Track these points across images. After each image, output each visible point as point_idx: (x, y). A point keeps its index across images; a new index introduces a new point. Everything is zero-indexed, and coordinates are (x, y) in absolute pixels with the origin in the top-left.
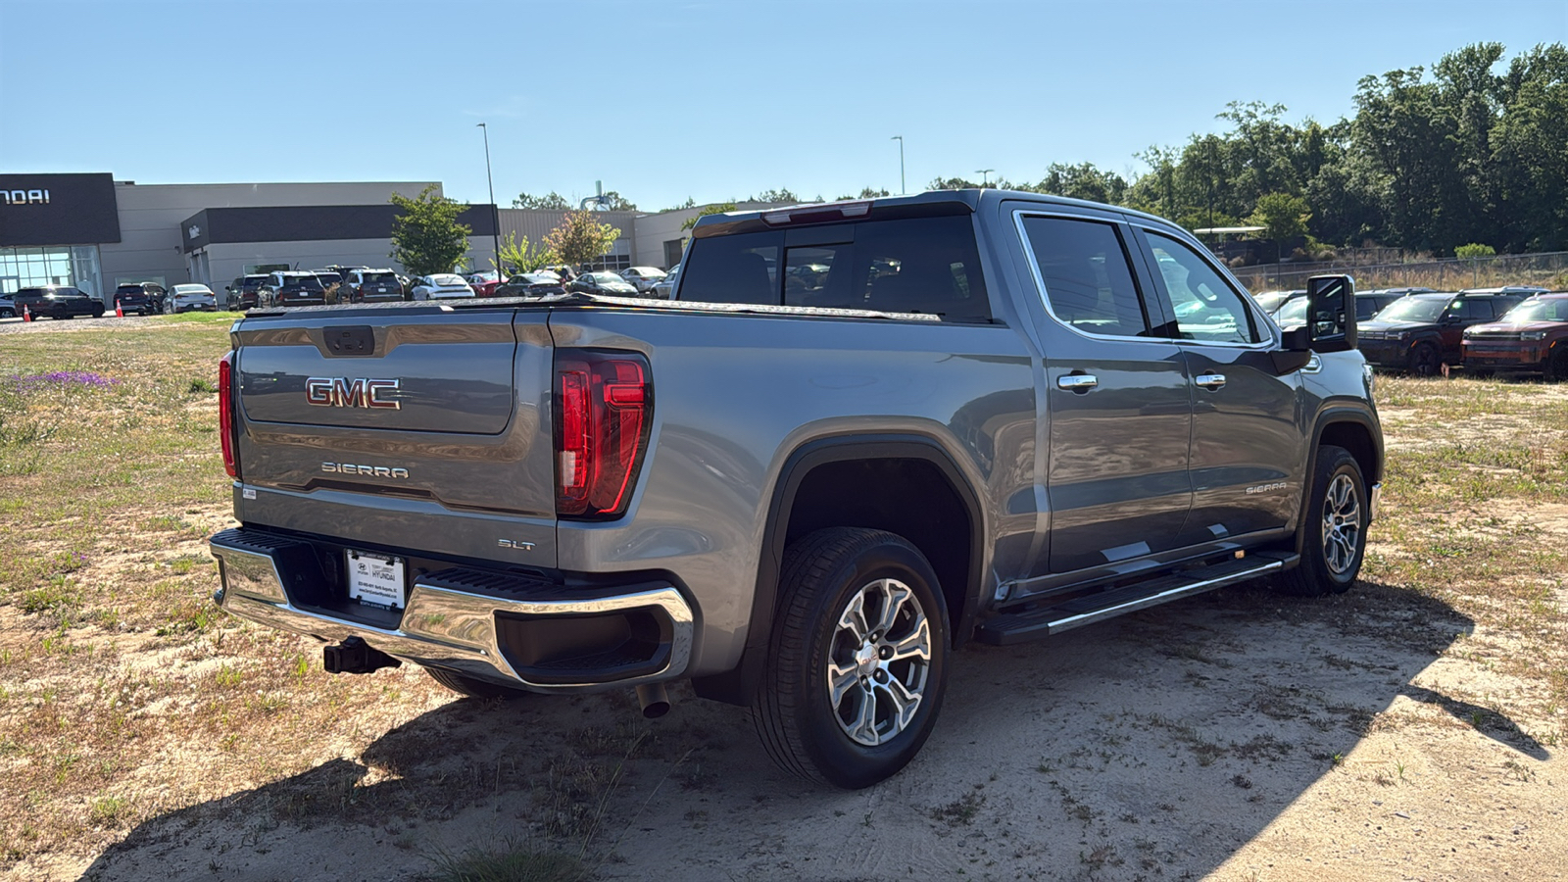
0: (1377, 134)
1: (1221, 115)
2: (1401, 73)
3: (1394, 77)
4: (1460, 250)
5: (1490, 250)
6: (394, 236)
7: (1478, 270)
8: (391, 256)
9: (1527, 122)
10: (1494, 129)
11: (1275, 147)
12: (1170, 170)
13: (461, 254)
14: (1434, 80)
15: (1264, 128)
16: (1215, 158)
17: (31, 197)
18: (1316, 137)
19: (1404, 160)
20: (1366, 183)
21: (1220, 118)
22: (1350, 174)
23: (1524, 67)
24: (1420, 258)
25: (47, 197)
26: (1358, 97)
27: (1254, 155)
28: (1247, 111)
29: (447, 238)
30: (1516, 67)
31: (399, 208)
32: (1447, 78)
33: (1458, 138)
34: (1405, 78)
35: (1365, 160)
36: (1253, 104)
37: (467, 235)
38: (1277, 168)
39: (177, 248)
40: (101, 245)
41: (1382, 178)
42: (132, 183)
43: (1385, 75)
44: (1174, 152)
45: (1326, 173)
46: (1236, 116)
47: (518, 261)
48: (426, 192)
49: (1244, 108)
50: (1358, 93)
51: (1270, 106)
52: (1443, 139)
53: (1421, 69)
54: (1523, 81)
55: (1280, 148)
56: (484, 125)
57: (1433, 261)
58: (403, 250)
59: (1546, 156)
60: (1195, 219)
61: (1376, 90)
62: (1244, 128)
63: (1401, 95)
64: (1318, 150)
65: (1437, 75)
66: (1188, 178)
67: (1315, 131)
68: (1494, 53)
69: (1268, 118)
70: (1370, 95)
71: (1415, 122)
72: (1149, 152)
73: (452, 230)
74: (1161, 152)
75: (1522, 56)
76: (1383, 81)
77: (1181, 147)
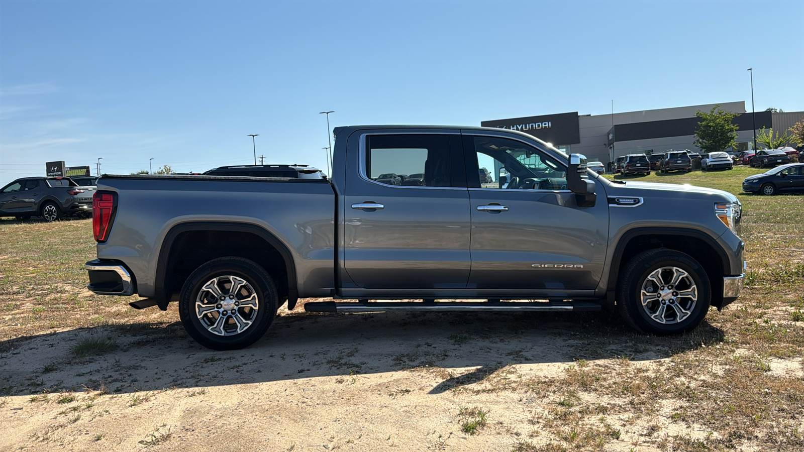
6: (696, 133)
8: (694, 143)
13: (732, 140)
17: (544, 126)
25: (550, 125)
29: (724, 133)
31: (699, 119)
37: (736, 130)
39: (605, 144)
40: (571, 145)
42: (590, 115)
47: (768, 143)
48: (714, 109)
56: (751, 69)
58: (701, 140)
73: (727, 128)
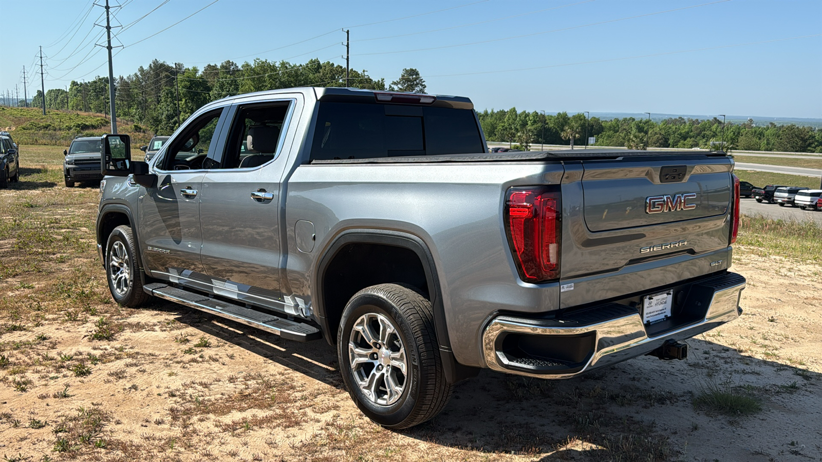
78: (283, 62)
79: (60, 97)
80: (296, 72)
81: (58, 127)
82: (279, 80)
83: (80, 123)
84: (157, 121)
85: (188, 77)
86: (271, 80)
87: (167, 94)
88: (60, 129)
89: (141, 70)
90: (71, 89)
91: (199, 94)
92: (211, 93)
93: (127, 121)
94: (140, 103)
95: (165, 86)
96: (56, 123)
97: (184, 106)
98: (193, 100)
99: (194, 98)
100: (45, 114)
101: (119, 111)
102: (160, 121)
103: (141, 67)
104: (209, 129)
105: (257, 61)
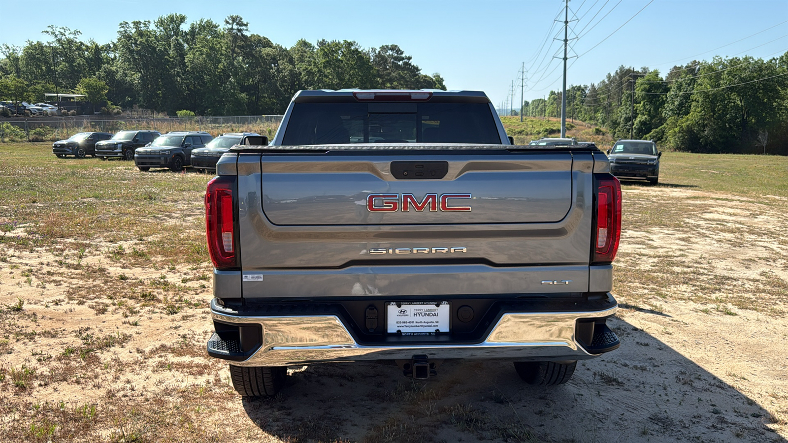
0: (131, 52)
1: (45, 32)
2: (139, 23)
3: (137, 24)
4: (179, 113)
5: (192, 113)
7: (189, 123)
9: (202, 54)
10: (187, 56)
11: (77, 53)
12: (17, 59)
14: (155, 29)
15: (70, 42)
16: (43, 55)
18: (97, 50)
19: (145, 66)
20: (126, 76)
21: (44, 33)
22: (117, 70)
23: (196, 28)
24: (161, 116)
26: (120, 32)
27: (65, 55)
28: (59, 32)
30: (193, 28)
32: (162, 28)
33: (171, 58)
34: (142, 25)
35: (125, 64)
36: (63, 28)
38: (79, 64)
41: (134, 74)
43: (133, 23)
44: (17, 49)
45: (105, 69)
46: (53, 33)
49: (58, 29)
50: (119, 30)
51: (72, 31)
52: (163, 58)
53: (149, 22)
54: (197, 35)
55: (79, 54)
57: (167, 117)
59: (211, 71)
60: (41, 88)
61: (128, 29)
62: (59, 41)
63: (141, 34)
64: (98, 56)
65: (157, 26)
66: (27, 64)
67: (97, 46)
68: (182, 19)
69: (72, 37)
70: (126, 31)
71: (149, 48)
72: (3, 47)
74: (10, 48)
75: (195, 23)
76: (132, 25)
77: (22, 46)
78: (746, 57)
79: (541, 105)
80: (760, 67)
81: (529, 133)
82: (739, 76)
83: (548, 128)
84: (615, 124)
85: (648, 81)
86: (730, 77)
87: (628, 98)
88: (531, 134)
89: (609, 76)
90: (549, 98)
91: (659, 96)
92: (668, 95)
93: (591, 125)
94: (605, 108)
95: (627, 90)
96: (529, 129)
97: (642, 109)
98: (651, 102)
99: (652, 100)
100: (522, 121)
101: (586, 116)
102: (619, 124)
103: (609, 74)
104: (661, 129)
105: (717, 58)
